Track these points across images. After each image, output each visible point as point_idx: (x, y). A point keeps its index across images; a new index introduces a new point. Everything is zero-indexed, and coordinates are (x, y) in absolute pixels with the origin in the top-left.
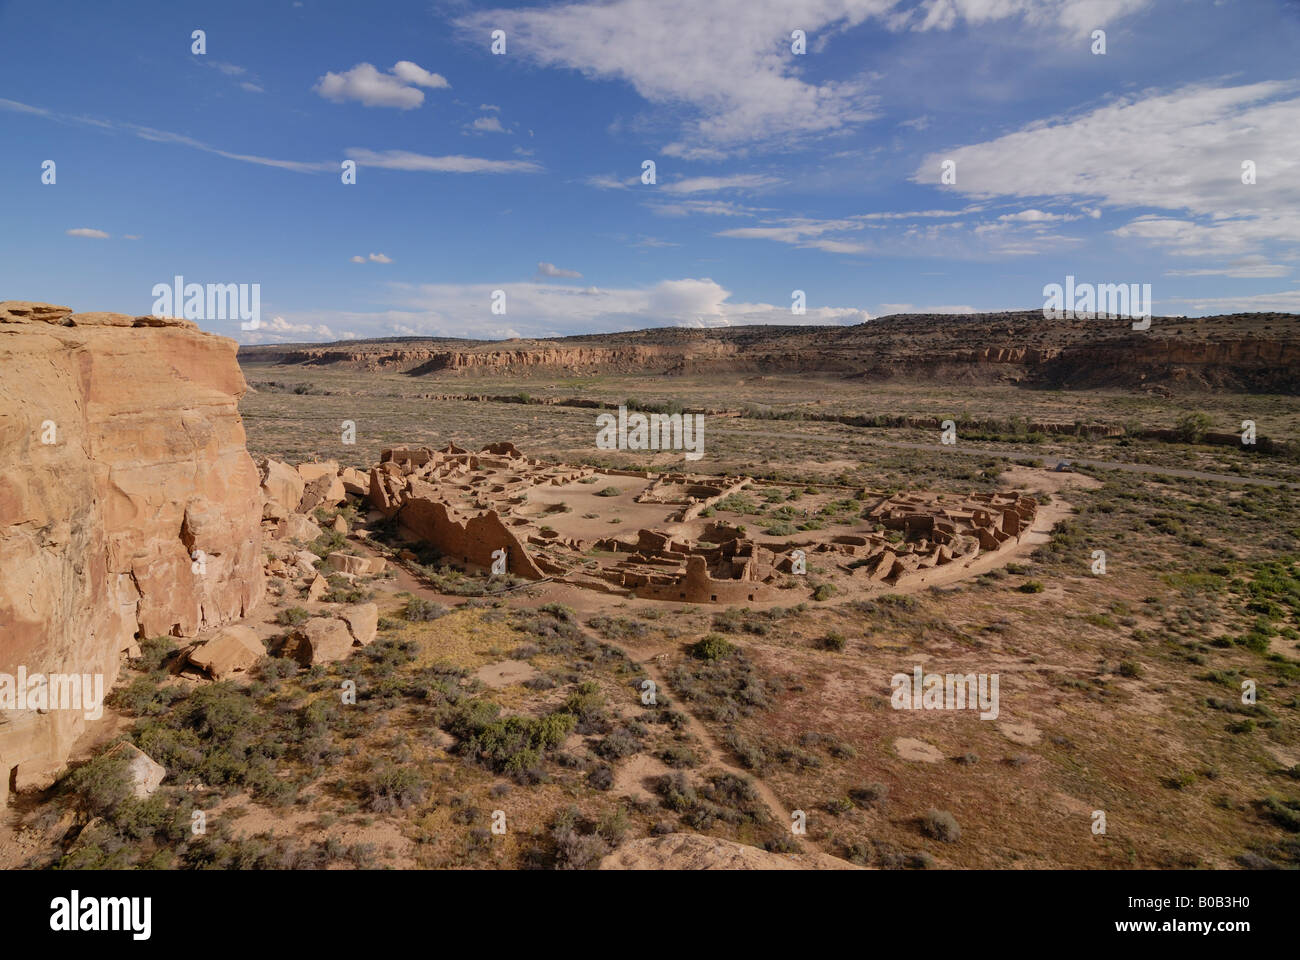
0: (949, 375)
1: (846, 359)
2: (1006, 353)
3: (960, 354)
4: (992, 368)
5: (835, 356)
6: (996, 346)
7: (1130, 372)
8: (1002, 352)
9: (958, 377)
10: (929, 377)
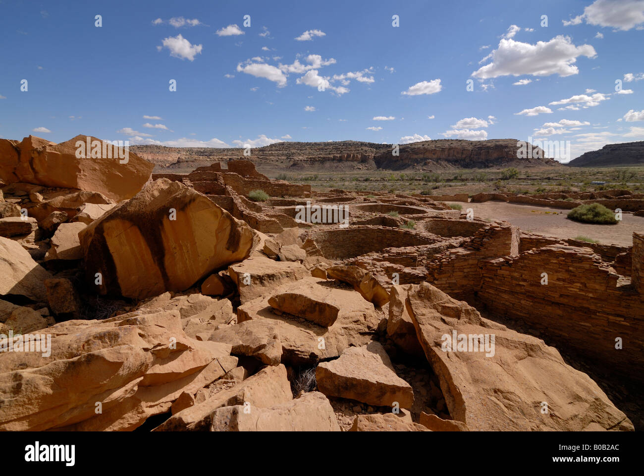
0: (331, 167)
1: (273, 161)
2: (354, 156)
3: (334, 157)
4: (349, 163)
5: (267, 159)
6: (349, 152)
7: (410, 163)
8: (352, 155)
9: (336, 167)
10: (323, 168)
